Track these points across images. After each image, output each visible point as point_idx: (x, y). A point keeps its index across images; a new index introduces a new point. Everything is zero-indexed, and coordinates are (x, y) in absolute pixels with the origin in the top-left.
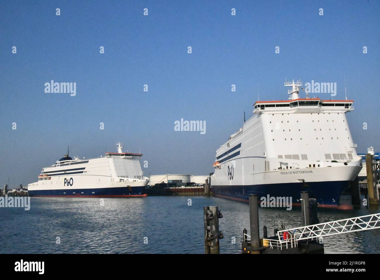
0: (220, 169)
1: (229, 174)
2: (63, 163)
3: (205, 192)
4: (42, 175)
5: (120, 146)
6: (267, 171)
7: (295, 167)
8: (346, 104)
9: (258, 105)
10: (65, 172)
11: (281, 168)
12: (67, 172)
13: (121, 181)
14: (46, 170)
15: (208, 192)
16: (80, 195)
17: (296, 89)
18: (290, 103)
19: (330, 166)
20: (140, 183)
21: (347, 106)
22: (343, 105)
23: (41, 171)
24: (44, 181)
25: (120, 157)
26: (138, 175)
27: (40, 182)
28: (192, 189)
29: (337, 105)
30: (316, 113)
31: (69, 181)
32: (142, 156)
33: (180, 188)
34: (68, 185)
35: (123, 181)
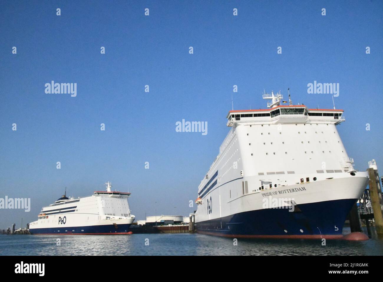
0: (201, 204)
1: (208, 207)
2: (60, 202)
3: (189, 229)
4: (41, 214)
5: (109, 185)
6: (245, 194)
7: (281, 185)
8: (335, 114)
9: (232, 115)
10: (60, 211)
11: (263, 187)
12: (62, 211)
13: (108, 219)
14: (45, 209)
15: (192, 230)
16: (71, 233)
17: (277, 100)
18: (271, 112)
19: (331, 178)
20: (126, 221)
21: (336, 116)
22: (331, 115)
23: (41, 210)
24: (42, 220)
25: (107, 196)
26: (125, 213)
27: (39, 220)
28: (178, 227)
29: (325, 115)
30: (301, 123)
31: (62, 219)
32: (129, 195)
33: (167, 226)
34: (62, 224)
35: (109, 218)
